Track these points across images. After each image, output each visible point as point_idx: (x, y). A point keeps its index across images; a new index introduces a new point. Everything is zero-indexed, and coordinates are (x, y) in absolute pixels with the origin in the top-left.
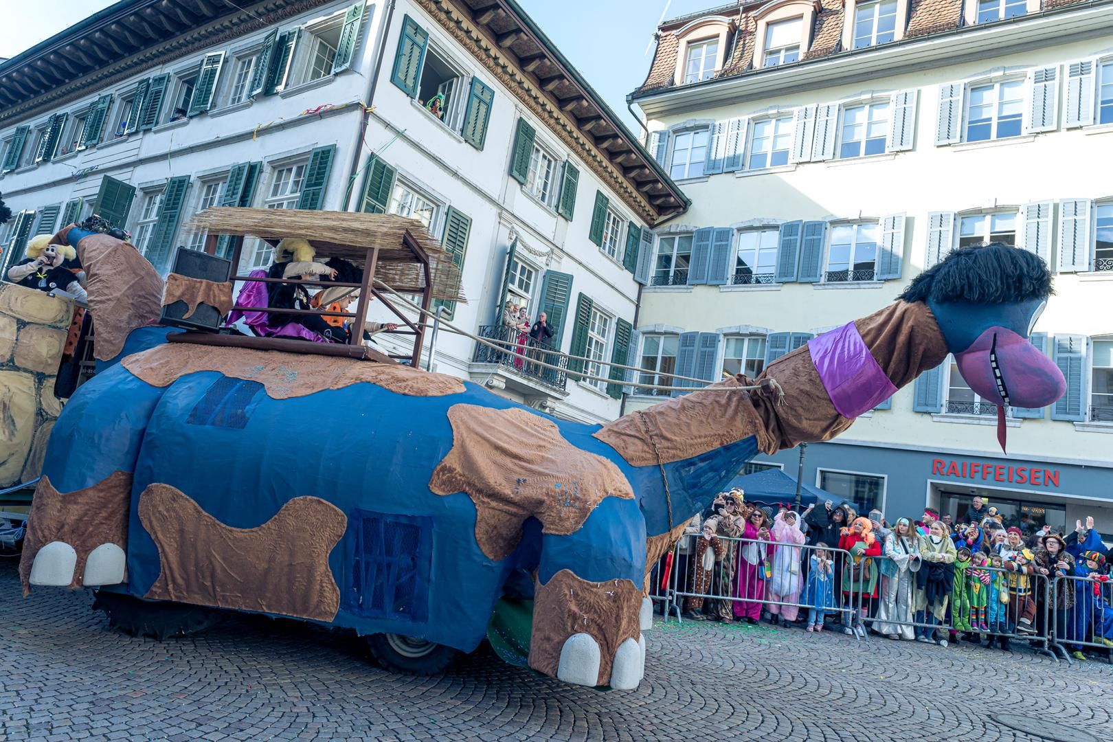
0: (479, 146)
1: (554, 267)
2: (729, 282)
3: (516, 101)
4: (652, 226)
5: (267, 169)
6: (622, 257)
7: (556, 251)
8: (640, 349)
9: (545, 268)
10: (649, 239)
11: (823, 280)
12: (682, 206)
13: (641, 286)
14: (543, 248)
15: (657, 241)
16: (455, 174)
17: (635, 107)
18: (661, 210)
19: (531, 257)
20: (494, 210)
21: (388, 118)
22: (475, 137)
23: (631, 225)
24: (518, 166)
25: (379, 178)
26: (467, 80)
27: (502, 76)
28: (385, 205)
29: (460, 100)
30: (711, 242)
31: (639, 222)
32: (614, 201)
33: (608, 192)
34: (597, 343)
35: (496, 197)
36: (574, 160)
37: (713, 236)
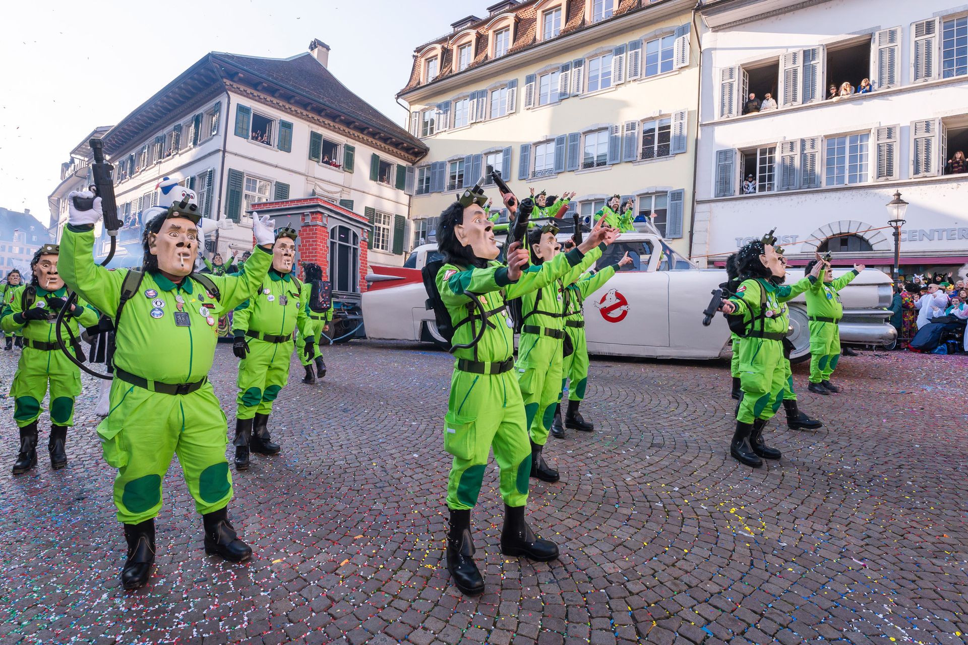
0: (288, 150)
1: (346, 197)
2: (446, 190)
3: (308, 123)
4: (414, 163)
5: (197, 179)
6: (395, 183)
7: (345, 189)
8: (412, 228)
9: (340, 199)
10: (411, 170)
12: (423, 152)
13: (410, 196)
14: (339, 189)
15: (417, 172)
16: (276, 167)
17: (400, 100)
18: (416, 154)
19: (330, 195)
20: (303, 178)
21: (235, 151)
22: (285, 145)
23: (399, 167)
24: (313, 154)
25: (236, 177)
26: (277, 122)
27: (296, 114)
28: (241, 188)
29: (275, 132)
30: (438, 170)
31: (404, 163)
32: (384, 156)
33: (378, 153)
34: (384, 229)
35: (303, 171)
36: (351, 142)
37: (438, 166)
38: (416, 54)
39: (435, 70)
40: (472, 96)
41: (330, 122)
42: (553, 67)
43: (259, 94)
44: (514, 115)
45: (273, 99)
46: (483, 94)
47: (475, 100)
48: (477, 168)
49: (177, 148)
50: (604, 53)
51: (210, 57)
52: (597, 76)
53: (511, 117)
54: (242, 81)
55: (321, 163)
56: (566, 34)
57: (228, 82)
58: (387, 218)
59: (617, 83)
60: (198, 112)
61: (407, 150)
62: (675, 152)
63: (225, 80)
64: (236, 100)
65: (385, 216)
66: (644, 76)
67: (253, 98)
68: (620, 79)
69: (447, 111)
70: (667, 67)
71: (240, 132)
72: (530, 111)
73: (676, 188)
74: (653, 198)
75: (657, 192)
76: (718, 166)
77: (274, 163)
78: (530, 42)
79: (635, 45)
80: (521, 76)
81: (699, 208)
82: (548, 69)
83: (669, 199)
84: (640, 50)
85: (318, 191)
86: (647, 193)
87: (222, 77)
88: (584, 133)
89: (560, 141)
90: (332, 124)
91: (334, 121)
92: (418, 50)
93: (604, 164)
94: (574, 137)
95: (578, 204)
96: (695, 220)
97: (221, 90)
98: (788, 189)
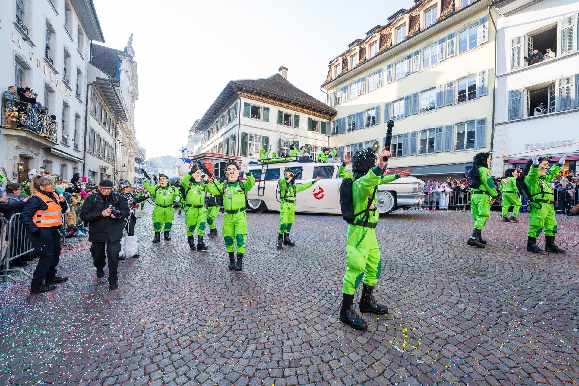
0: (268, 121)
1: (295, 140)
2: (346, 132)
3: (276, 107)
4: (330, 120)
5: (230, 138)
6: (320, 131)
7: (295, 136)
10: (329, 124)
11: (364, 127)
12: (334, 114)
13: (329, 137)
14: (292, 137)
15: (332, 124)
16: (263, 129)
17: (322, 89)
18: (331, 115)
19: (288, 140)
20: (275, 133)
21: (244, 124)
22: (266, 118)
23: (323, 123)
24: (280, 122)
25: (245, 135)
26: (262, 108)
27: (271, 103)
28: (247, 140)
29: (262, 112)
30: (342, 122)
31: (325, 121)
32: (315, 118)
33: (311, 117)
34: (316, 154)
35: (275, 130)
36: (297, 113)
37: (342, 120)
38: (330, 64)
39: (339, 71)
40: (359, 81)
41: (287, 105)
42: (402, 58)
43: (253, 96)
44: (381, 88)
45: (259, 98)
46: (364, 79)
47: (360, 83)
48: (362, 119)
49: (223, 125)
50: (432, 45)
51: (231, 83)
52: (428, 59)
53: (379, 89)
54: (246, 91)
55: (283, 125)
56: (408, 38)
57: (240, 93)
58: (317, 149)
59: (440, 60)
60: (229, 108)
61: (326, 114)
62: (480, 96)
63: (238, 92)
64: (244, 100)
65: (316, 148)
66: (458, 53)
67: (251, 98)
68: (442, 58)
69: (346, 91)
70: (473, 45)
71: (246, 115)
72: (390, 84)
73: (481, 117)
74: (466, 124)
75: (468, 121)
76: (510, 100)
77: (261, 127)
78: (389, 46)
79: (452, 36)
80: (384, 66)
81: (497, 128)
82: (399, 60)
83: (476, 124)
84: (455, 38)
85: (282, 138)
86: (462, 122)
87: (237, 91)
88: (421, 92)
89: (407, 98)
90: (288, 105)
91: (289, 104)
92: (331, 62)
93: (434, 108)
94: (415, 95)
95: (419, 132)
96: (495, 135)
97: (237, 97)
98: (565, 109)
